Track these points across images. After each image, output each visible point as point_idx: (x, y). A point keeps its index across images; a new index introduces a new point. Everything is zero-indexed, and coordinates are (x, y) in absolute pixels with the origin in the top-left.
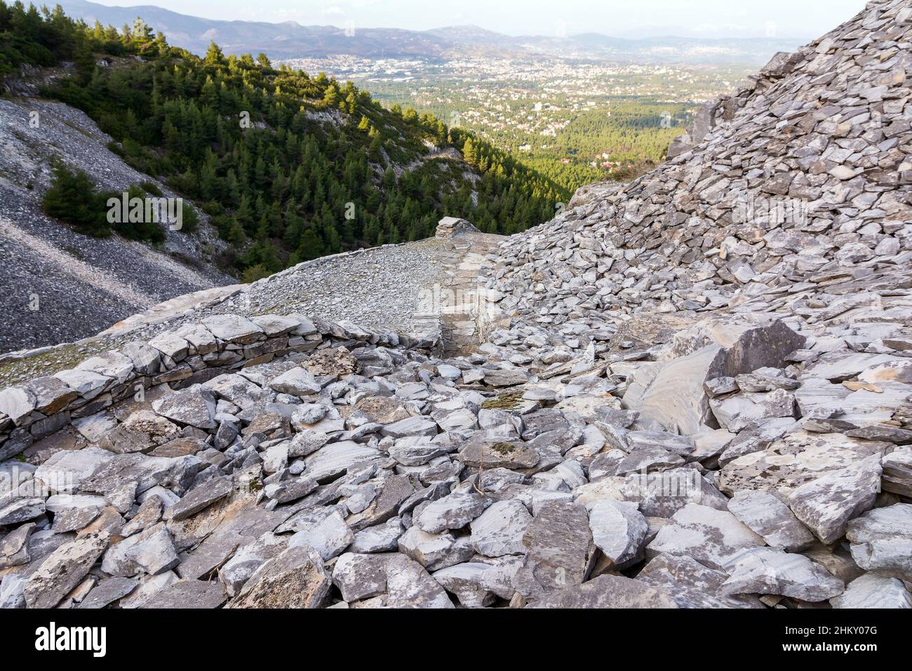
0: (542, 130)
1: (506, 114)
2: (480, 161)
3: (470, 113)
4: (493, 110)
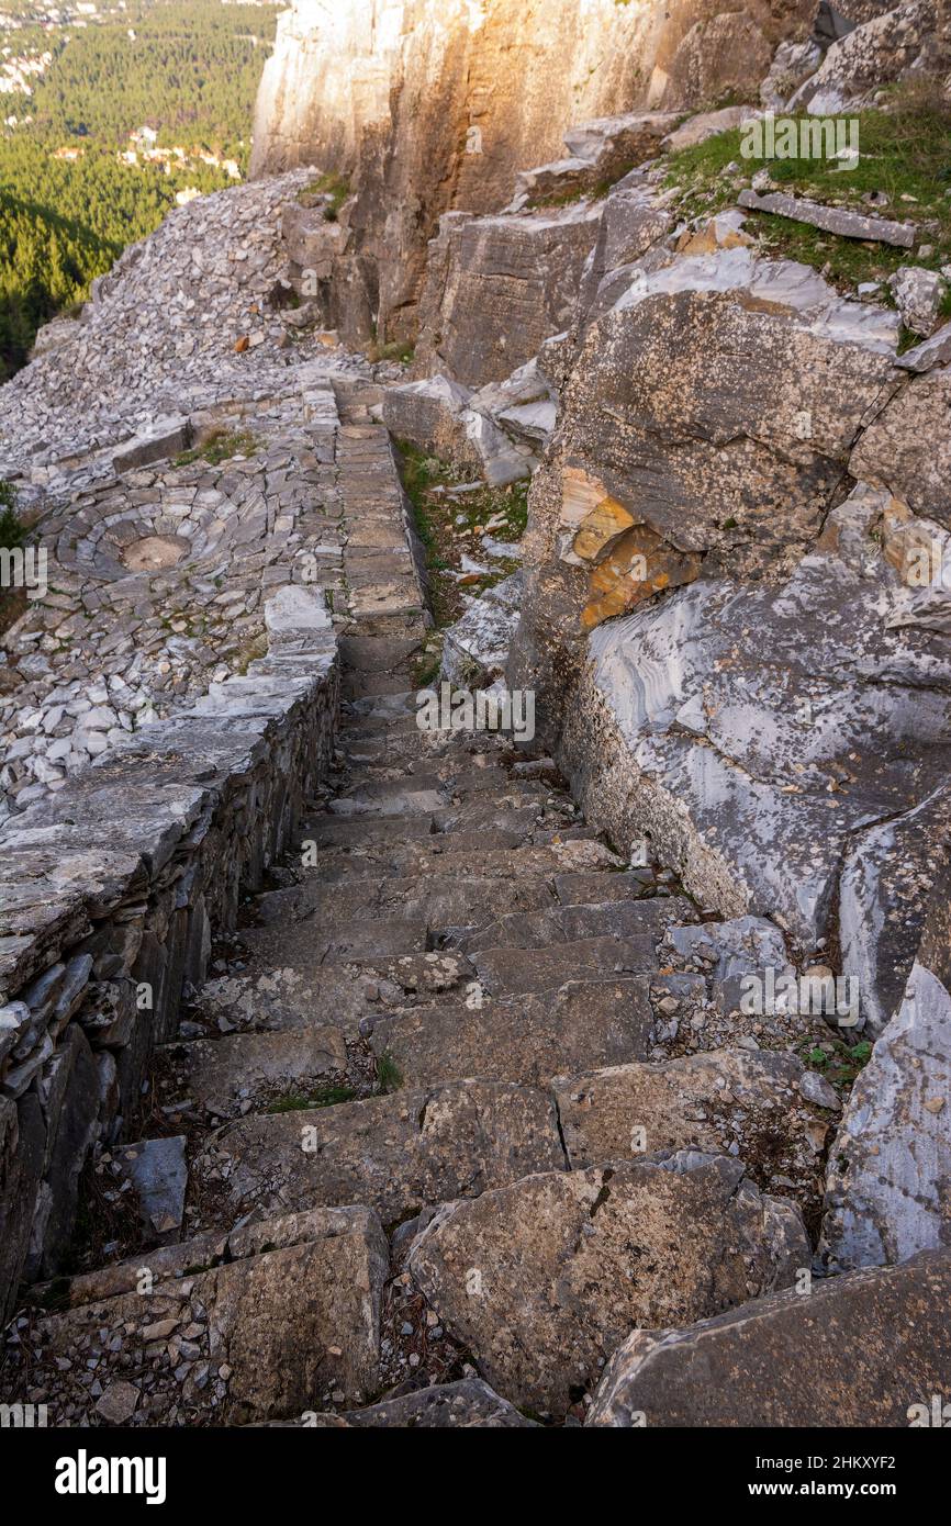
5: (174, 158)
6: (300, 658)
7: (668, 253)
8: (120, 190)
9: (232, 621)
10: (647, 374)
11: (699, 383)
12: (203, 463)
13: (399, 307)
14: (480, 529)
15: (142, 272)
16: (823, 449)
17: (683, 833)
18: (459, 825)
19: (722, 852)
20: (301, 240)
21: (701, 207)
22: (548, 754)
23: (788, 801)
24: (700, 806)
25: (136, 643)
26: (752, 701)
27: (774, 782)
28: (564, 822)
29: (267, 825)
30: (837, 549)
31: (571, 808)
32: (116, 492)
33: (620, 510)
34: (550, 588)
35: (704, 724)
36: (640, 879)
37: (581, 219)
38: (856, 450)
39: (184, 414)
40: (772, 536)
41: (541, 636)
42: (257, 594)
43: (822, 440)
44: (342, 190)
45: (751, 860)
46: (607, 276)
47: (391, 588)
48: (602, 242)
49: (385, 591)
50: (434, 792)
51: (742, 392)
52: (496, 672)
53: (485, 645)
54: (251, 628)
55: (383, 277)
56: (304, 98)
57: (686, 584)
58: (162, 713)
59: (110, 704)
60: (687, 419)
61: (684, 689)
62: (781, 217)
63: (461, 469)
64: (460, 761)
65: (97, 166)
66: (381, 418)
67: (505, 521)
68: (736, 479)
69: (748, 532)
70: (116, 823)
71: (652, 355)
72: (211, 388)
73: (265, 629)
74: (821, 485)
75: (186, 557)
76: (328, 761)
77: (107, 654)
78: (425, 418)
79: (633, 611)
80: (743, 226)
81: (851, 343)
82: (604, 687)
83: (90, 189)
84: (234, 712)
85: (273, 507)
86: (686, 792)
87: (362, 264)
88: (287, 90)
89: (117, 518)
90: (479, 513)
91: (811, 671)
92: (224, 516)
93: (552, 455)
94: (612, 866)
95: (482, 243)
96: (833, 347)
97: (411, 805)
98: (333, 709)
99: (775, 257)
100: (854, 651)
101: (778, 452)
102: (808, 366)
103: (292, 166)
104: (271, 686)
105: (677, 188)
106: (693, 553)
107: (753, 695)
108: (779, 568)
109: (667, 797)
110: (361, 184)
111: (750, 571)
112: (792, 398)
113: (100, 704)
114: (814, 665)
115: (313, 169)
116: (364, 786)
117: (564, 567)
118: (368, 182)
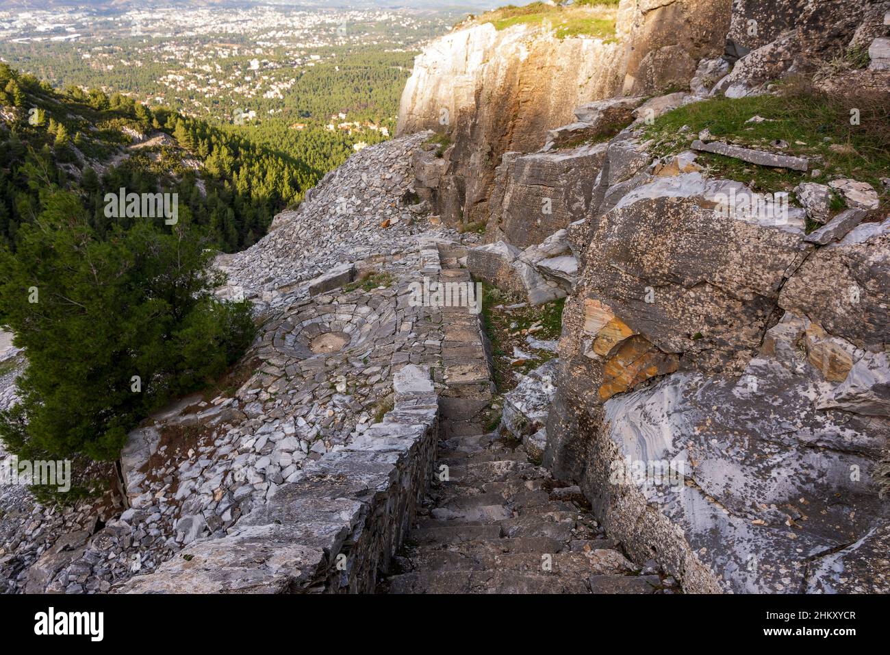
0: (266, 92)
1: (216, 76)
2: (198, 145)
3: (171, 77)
4: (200, 71)
5: (354, 127)
6: (415, 412)
7: (648, 175)
8: (324, 144)
9: (372, 385)
10: (639, 244)
11: (673, 251)
12: (361, 291)
13: (477, 203)
14: (525, 332)
15: (334, 186)
16: (759, 291)
17: (681, 550)
18: (519, 532)
19: (712, 568)
20: (422, 168)
21: (668, 150)
22: (576, 483)
23: (757, 532)
24: (693, 531)
25: (315, 397)
26: (723, 456)
27: (746, 517)
28: (591, 534)
29: (395, 526)
30: (775, 355)
31: (595, 524)
32: (310, 306)
33: (623, 325)
34: (577, 373)
35: (691, 471)
36: (651, 582)
37: (585, 154)
38: (783, 292)
39: (351, 262)
40: (728, 345)
41: (571, 403)
42: (389, 369)
43: (759, 285)
44: (446, 141)
45: (735, 575)
46: (611, 188)
47: (470, 367)
48: (606, 169)
49: (466, 369)
50: (501, 506)
51: (702, 255)
52: (538, 424)
53: (531, 406)
54: (384, 390)
55: (468, 187)
56: (428, 95)
57: (669, 374)
58: (327, 442)
59: (296, 435)
60: (666, 271)
61: (674, 445)
62: (720, 155)
63: (513, 295)
64: (517, 484)
65: (312, 132)
66: (465, 265)
67: (541, 327)
68: (701, 308)
69: (711, 342)
70: (307, 525)
71: (642, 234)
72: (367, 248)
73: (393, 391)
74: (760, 313)
75: (347, 345)
76: (430, 481)
77: (297, 404)
78: (492, 265)
79: (633, 390)
80: (696, 160)
81: (774, 227)
82: (617, 441)
83: (308, 143)
84: (377, 448)
85: (400, 316)
86: (681, 520)
87: (456, 180)
88: (418, 93)
89: (310, 322)
90: (525, 322)
91: (764, 437)
92: (372, 321)
93: (578, 291)
94: (629, 570)
95: (527, 169)
96: (761, 229)
97: (485, 515)
98: (434, 446)
99: (718, 178)
100: (794, 424)
101: (728, 292)
102: (745, 241)
103: (419, 130)
104: (399, 430)
105: (652, 140)
106: (674, 354)
107: (724, 452)
108: (734, 365)
109: (667, 522)
110: (457, 138)
111: (714, 367)
112: (736, 259)
113: (290, 435)
114: (766, 433)
115: (430, 131)
116: (454, 500)
117: (586, 361)
118: (461, 137)
